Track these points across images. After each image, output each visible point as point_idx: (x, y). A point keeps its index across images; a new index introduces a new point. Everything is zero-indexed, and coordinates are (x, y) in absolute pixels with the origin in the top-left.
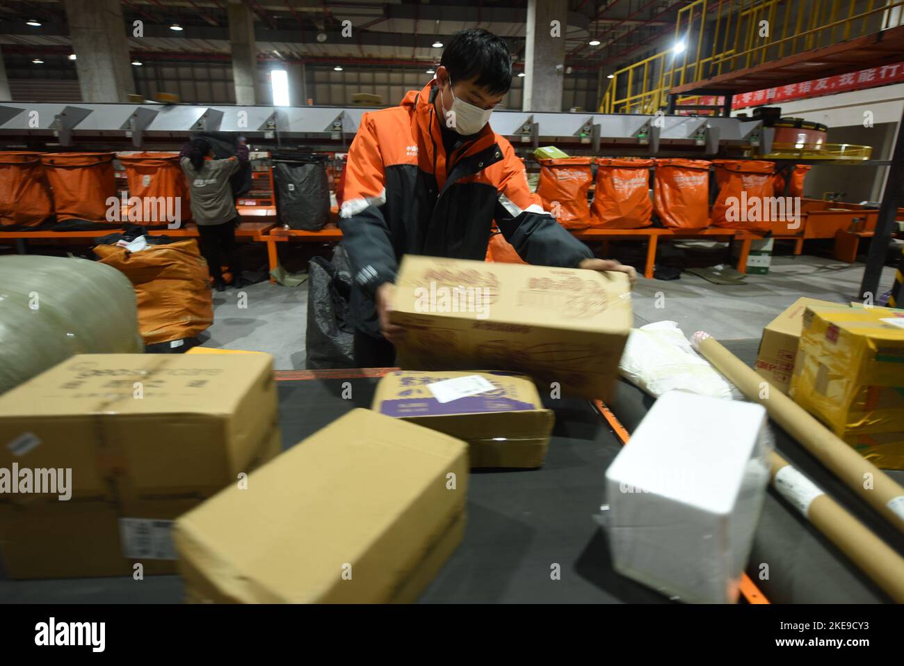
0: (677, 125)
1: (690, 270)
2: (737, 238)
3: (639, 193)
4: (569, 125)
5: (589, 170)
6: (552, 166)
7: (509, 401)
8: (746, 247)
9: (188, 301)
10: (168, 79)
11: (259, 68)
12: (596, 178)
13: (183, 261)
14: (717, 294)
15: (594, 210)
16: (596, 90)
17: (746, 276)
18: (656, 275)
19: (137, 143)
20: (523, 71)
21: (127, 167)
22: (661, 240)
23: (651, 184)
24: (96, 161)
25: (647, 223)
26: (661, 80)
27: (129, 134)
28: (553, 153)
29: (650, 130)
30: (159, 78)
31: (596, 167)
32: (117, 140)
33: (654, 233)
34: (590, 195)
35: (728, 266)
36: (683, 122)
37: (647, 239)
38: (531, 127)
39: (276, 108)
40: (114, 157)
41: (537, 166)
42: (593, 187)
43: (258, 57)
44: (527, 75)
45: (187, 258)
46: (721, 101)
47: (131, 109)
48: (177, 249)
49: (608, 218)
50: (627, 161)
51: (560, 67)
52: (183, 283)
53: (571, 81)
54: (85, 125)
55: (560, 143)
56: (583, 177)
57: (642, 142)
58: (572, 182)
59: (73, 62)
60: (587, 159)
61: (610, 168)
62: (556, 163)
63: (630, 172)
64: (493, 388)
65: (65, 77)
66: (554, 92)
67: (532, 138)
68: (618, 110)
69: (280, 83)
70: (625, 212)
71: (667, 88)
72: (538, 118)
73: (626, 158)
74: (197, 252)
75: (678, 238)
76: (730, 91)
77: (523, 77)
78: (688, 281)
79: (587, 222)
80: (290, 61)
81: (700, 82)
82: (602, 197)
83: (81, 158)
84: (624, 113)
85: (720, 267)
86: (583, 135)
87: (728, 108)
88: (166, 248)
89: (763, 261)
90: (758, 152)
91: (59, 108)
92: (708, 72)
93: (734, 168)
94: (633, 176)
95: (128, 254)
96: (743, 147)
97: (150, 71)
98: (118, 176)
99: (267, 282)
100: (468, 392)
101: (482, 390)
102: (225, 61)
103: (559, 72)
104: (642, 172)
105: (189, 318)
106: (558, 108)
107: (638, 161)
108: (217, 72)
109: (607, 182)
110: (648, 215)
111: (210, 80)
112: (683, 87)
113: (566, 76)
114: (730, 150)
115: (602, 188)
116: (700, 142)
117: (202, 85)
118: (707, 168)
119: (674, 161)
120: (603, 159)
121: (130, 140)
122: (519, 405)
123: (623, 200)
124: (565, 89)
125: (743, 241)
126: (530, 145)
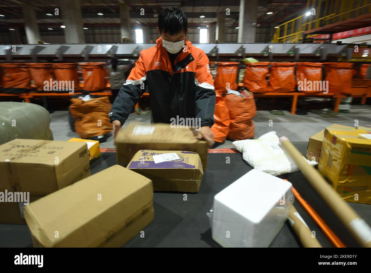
0: (307, 47)
1: (312, 111)
2: (335, 97)
3: (289, 77)
4: (258, 48)
5: (267, 67)
6: (250, 66)
7: (184, 164)
8: (339, 101)
9: (105, 120)
10: (96, 34)
11: (132, 29)
12: (270, 70)
13: (103, 105)
14: (325, 122)
15: (269, 85)
16: (269, 33)
17: (338, 114)
18: (297, 113)
19: (86, 59)
20: (238, 26)
21: (83, 68)
22: (299, 98)
23: (295, 73)
24: (71, 66)
25: (293, 90)
26: (300, 28)
27: (83, 56)
28: (252, 60)
29: (295, 50)
30: (94, 34)
31: (270, 66)
32: (78, 58)
33: (296, 95)
34: (267, 78)
35: (330, 109)
36: (310, 46)
37: (292, 97)
38: (242, 50)
39: (138, 44)
40: (77, 65)
41: (244, 66)
42: (268, 75)
43: (131, 24)
44: (240, 28)
45: (104, 103)
46: (328, 36)
47: (84, 46)
48: (101, 100)
49: (276, 88)
50: (284, 63)
51: (254, 24)
52: (103, 113)
53: (259, 30)
54: (68, 53)
55: (255, 56)
56: (265, 70)
57: (292, 55)
58: (259, 73)
59: (63, 29)
60: (267, 63)
61: (276, 66)
62: (253, 65)
63: (285, 68)
64: (179, 158)
65: (60, 35)
66: (252, 34)
67: (243, 54)
68: (280, 42)
69: (139, 34)
70: (283, 85)
71: (303, 32)
72: (245, 46)
73: (284, 62)
74: (108, 101)
75: (306, 97)
76: (332, 32)
77: (238, 29)
78: (311, 116)
79: (266, 90)
80: (143, 26)
81: (318, 29)
82: (273, 79)
83: (66, 65)
84: (282, 43)
85: (326, 110)
86: (265, 53)
87: (331, 39)
88: (97, 100)
89: (346, 107)
90: (345, 59)
91: (58, 46)
92: (322, 24)
93: (333, 66)
94: (287, 70)
95: (83, 102)
96: (338, 57)
97: (90, 31)
98: (79, 72)
99: (133, 113)
100: (168, 159)
101: (174, 159)
102: (118, 26)
103: (254, 26)
104: (291, 68)
105: (105, 127)
106: (253, 41)
107: (289, 63)
108: (115, 31)
109: (275, 72)
110: (293, 87)
111: (113, 34)
112: (310, 31)
113: (257, 28)
114: (332, 58)
115: (273, 76)
116: (318, 55)
117: (104, 36)
118: (320, 66)
119: (306, 63)
120: (273, 63)
121: (83, 58)
122: (188, 165)
123: (282, 80)
124: (257, 33)
125: (336, 98)
126: (241, 57)
